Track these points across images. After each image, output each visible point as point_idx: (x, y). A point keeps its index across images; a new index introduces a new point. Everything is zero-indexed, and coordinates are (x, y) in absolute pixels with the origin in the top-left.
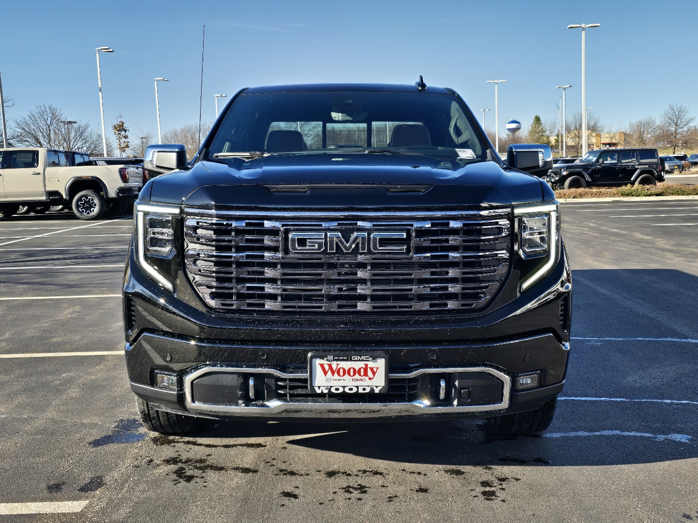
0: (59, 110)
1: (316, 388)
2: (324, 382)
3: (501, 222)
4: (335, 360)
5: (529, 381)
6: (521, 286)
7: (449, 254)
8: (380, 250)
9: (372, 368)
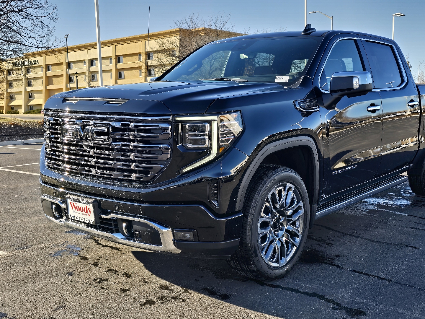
1: (69, 215)
2: (72, 212)
3: (161, 125)
4: (74, 201)
5: (188, 235)
6: (182, 170)
7: (130, 144)
8: (96, 138)
9: (89, 209)
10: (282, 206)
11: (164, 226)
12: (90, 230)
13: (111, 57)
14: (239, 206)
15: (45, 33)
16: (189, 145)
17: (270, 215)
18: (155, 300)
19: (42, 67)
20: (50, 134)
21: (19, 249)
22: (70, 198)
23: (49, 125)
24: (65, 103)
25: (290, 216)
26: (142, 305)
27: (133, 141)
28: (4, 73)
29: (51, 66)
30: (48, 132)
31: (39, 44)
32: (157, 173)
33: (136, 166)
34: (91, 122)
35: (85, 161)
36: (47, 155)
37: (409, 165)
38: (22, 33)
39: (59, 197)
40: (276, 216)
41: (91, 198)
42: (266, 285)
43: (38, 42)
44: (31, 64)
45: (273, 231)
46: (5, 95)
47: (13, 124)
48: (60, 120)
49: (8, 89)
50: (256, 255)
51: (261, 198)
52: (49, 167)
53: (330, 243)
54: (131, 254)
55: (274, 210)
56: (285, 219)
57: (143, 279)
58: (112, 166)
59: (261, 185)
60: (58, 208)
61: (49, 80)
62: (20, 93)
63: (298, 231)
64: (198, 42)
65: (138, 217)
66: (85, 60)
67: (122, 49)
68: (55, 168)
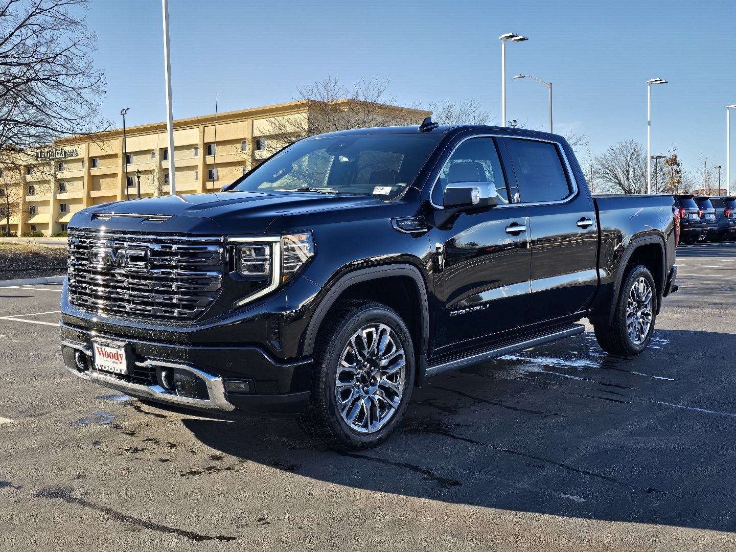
0: (640, 145)
1: (96, 364)
2: (100, 361)
3: (211, 248)
4: (102, 345)
5: (242, 386)
6: (236, 304)
7: (171, 271)
8: (130, 264)
9: (120, 355)
10: (372, 354)
11: (212, 375)
12: (123, 383)
13: (197, 145)
14: (308, 349)
15: (85, 111)
16: (246, 273)
17: (355, 364)
18: (201, 470)
19: (83, 162)
20: (74, 259)
21: (31, 416)
22: (96, 342)
23: (74, 248)
24: (94, 220)
25: (385, 368)
26: (183, 475)
27: (176, 268)
28: (20, 171)
29: (98, 159)
30: (73, 258)
31: (75, 129)
32: (205, 307)
33: (180, 300)
34: (126, 244)
35: (118, 293)
36: (72, 289)
37: (587, 310)
38: (50, 112)
39: (84, 342)
40: (365, 366)
41: (122, 341)
42: (349, 455)
43: (74, 126)
44: (65, 156)
45: (361, 385)
46: (21, 207)
47: (31, 252)
48: (88, 241)
49: (27, 197)
50: (333, 414)
51: (340, 340)
52: (73, 303)
53: (456, 411)
54: (181, 423)
55: (360, 358)
56: (379, 371)
57: (191, 449)
58: (150, 300)
59: (341, 324)
60: (83, 357)
61: (94, 182)
62: (45, 203)
63: (398, 388)
64: (337, 122)
65: (180, 363)
66: (153, 150)
67: (214, 133)
68: (80, 305)
